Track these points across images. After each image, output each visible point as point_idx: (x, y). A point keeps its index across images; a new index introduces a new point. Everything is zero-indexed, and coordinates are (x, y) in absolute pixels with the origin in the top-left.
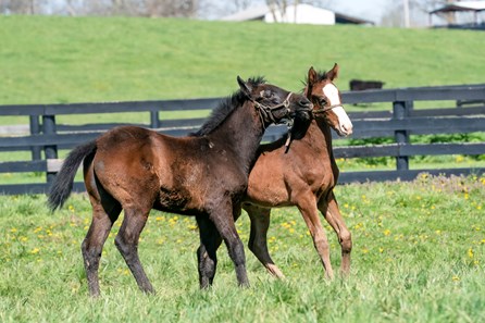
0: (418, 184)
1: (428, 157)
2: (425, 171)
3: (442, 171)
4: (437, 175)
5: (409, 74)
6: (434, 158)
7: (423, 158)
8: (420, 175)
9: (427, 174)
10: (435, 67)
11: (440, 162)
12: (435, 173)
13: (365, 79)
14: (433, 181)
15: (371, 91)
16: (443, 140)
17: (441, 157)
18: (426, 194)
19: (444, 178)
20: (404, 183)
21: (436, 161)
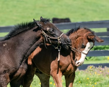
0: (88, 71)
1: (93, 58)
2: (92, 65)
3: (100, 65)
4: (98, 67)
5: (82, 15)
6: (96, 58)
7: (90, 58)
8: (89, 67)
9: (92, 66)
10: (95, 11)
11: (99, 60)
12: (96, 66)
13: (60, 17)
14: (95, 70)
15: (63, 23)
16: (100, 48)
17: (99, 57)
18: (92, 77)
19: (101, 68)
20: (81, 71)
21: (97, 60)
